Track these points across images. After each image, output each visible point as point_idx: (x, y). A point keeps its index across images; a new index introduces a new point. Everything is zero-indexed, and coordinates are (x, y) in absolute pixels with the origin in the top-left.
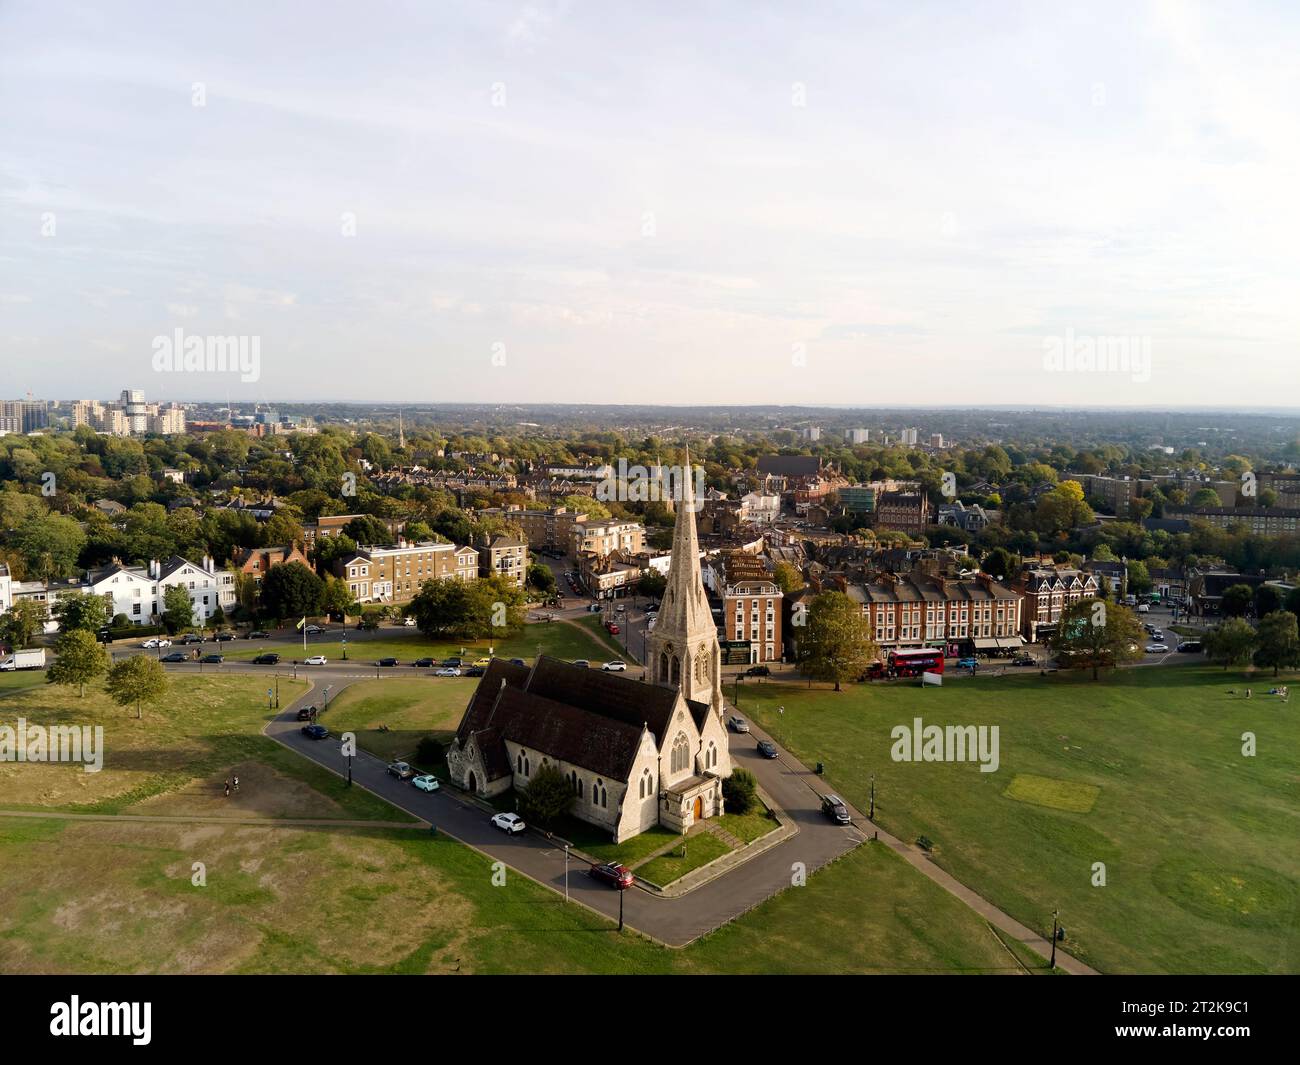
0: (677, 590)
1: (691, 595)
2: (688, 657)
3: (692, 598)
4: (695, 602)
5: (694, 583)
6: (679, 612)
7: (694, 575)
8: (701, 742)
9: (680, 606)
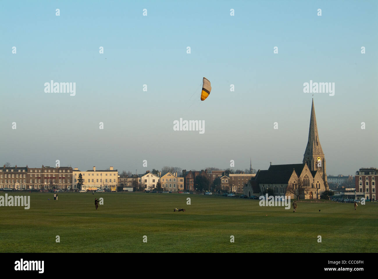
0: (310, 142)
1: (315, 143)
2: (313, 161)
3: (315, 144)
4: (316, 145)
5: (316, 139)
6: (311, 148)
7: (315, 137)
8: (314, 180)
9: (311, 146)
